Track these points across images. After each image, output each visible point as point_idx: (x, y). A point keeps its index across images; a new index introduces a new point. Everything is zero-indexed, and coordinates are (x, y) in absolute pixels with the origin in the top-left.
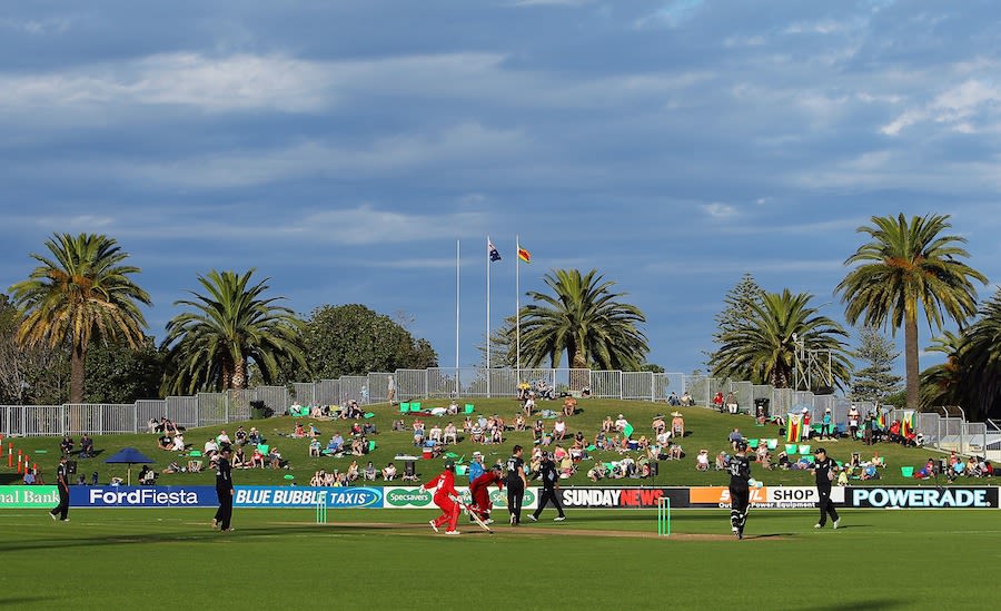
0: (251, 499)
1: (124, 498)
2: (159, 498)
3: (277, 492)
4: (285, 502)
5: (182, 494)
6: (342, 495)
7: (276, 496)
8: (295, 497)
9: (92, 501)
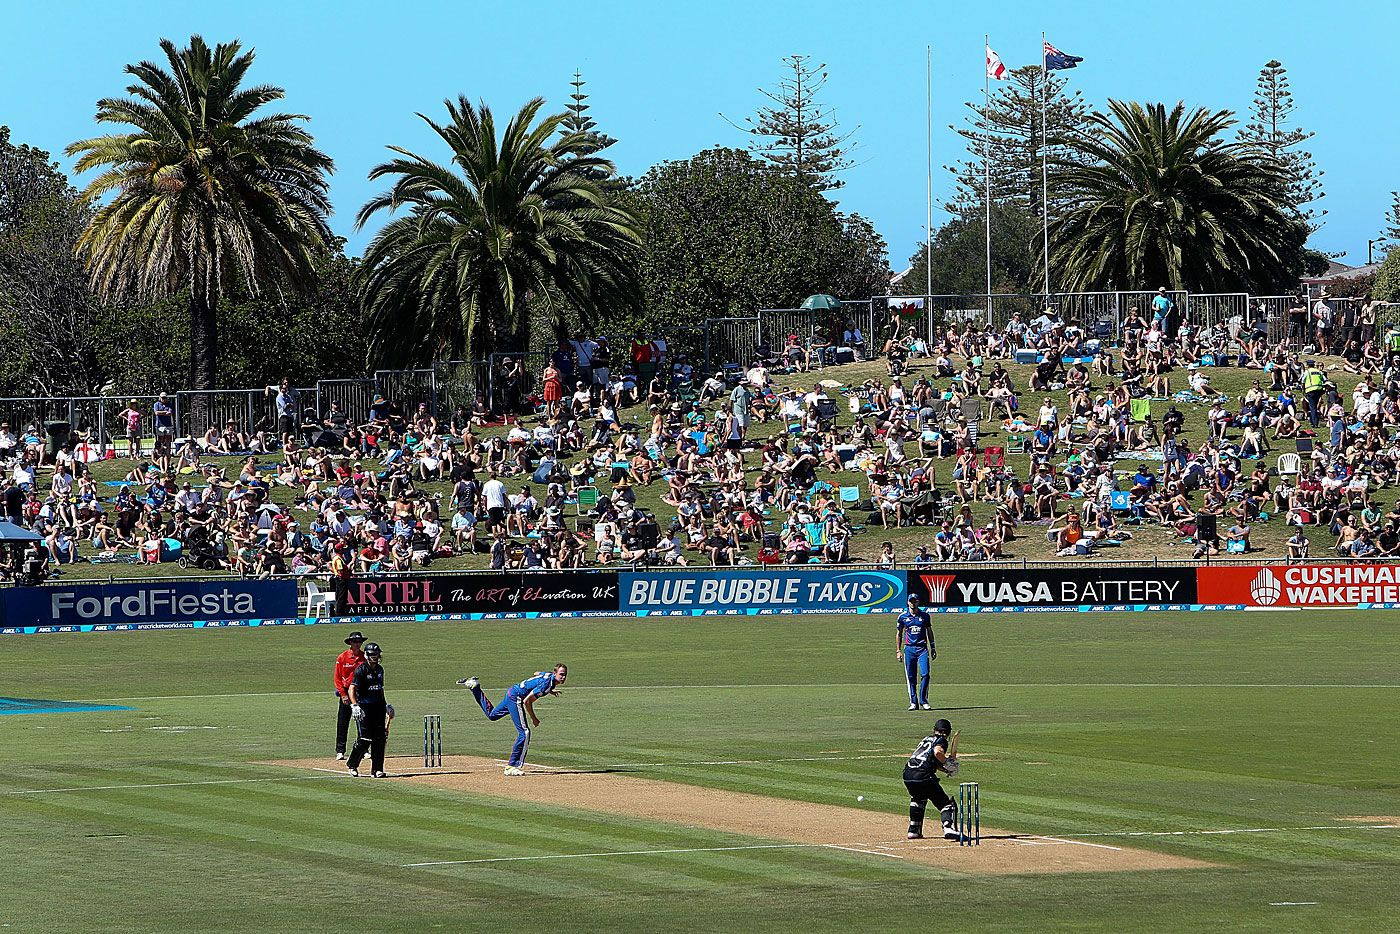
0: (658, 596)
1: (116, 608)
2: (181, 604)
3: (706, 583)
4: (721, 600)
5: (226, 595)
6: (829, 586)
7: (704, 591)
8: (741, 590)
9: (56, 614)
